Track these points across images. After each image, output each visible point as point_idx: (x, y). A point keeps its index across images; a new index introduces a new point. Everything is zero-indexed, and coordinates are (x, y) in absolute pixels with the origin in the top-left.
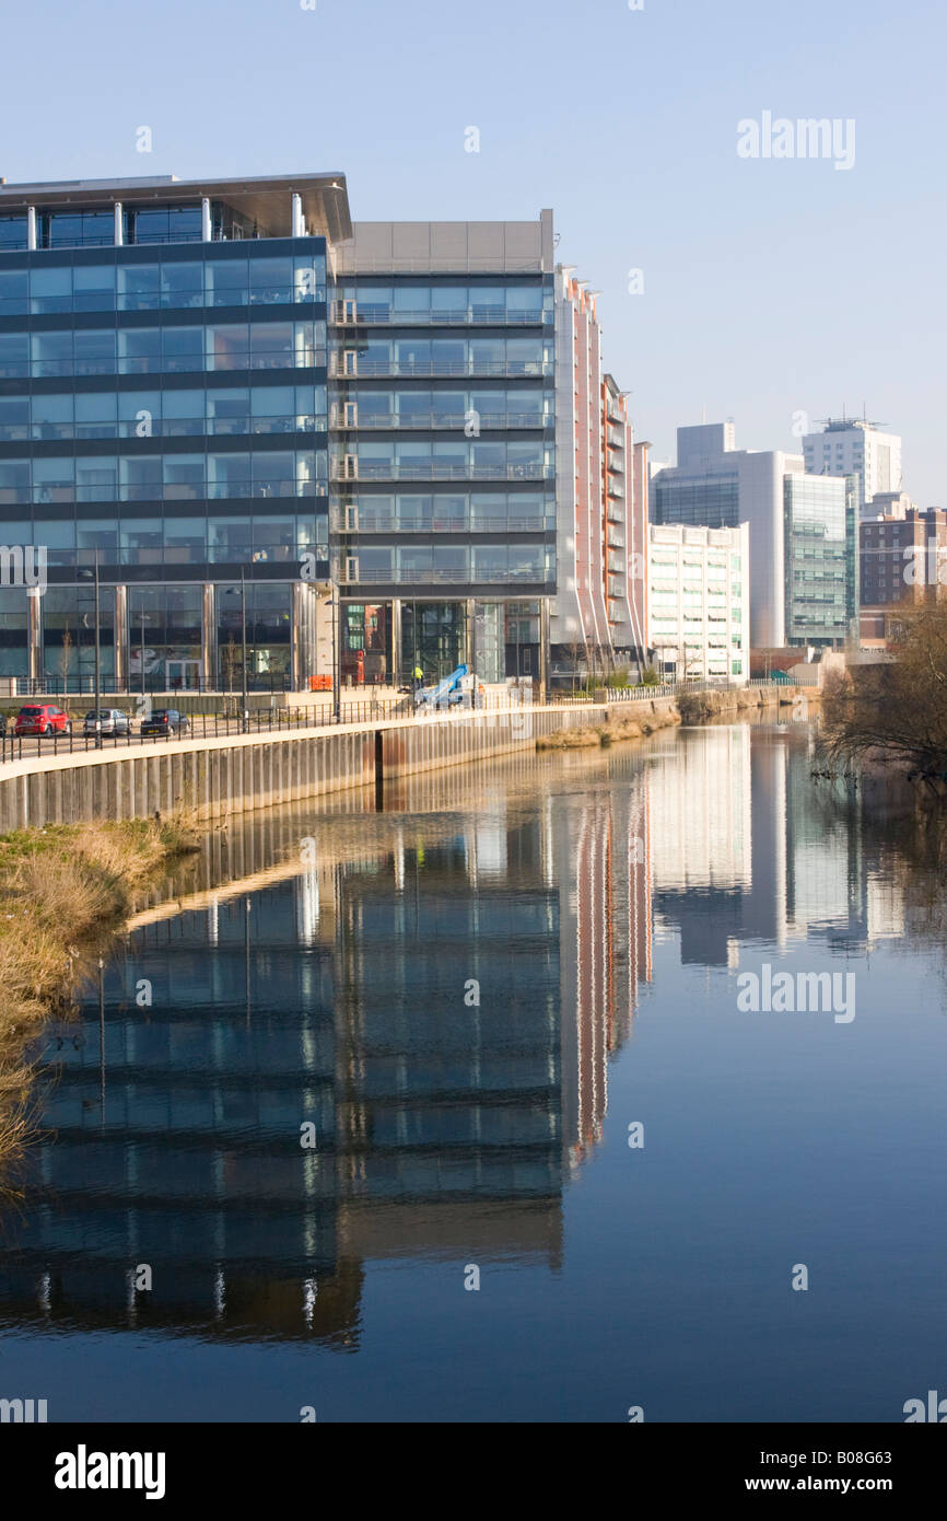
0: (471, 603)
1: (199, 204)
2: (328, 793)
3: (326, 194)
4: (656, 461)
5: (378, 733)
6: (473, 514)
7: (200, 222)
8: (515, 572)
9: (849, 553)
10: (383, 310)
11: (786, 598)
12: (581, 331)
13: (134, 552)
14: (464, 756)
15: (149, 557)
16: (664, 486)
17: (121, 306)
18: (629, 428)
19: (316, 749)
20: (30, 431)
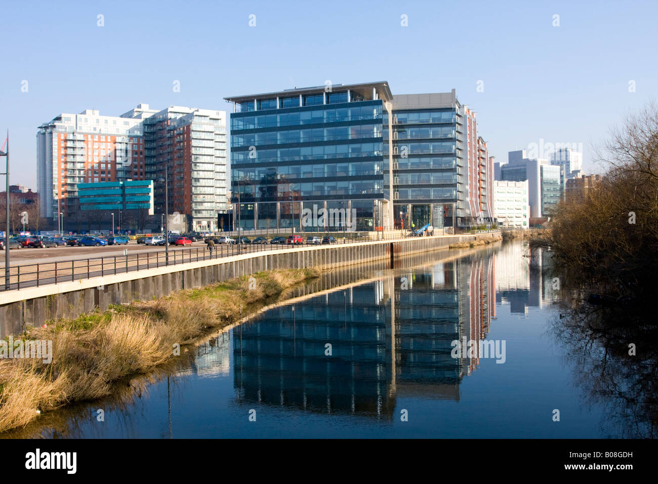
0: (432, 205)
1: (347, 92)
2: (373, 261)
3: (382, 88)
4: (501, 162)
5: (392, 244)
6: (432, 179)
7: (347, 97)
8: (445, 196)
9: (562, 188)
10: (405, 120)
11: (541, 203)
12: (470, 124)
13: (329, 191)
14: (423, 250)
15: (333, 193)
16: (504, 169)
17: (325, 121)
18: (487, 153)
19: (369, 248)
20: (300, 158)
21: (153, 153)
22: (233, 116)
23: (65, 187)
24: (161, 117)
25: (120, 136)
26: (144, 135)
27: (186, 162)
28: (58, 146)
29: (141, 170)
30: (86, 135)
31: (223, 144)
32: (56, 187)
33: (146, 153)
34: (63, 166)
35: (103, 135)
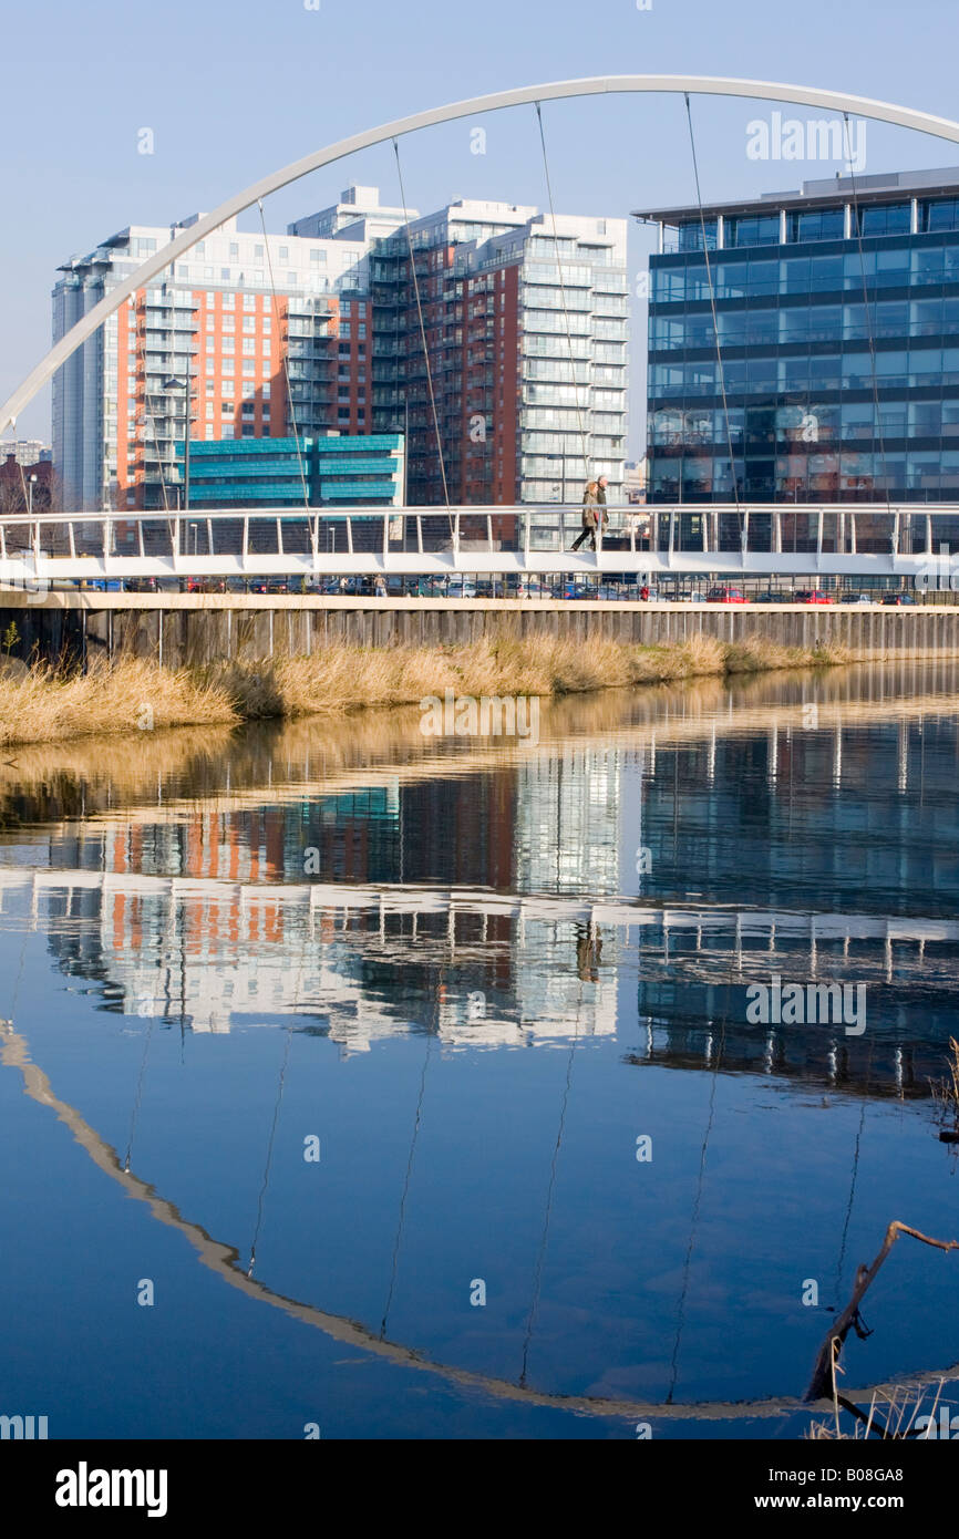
13: (917, 478)
15: (928, 483)
17: (914, 282)
20: (840, 382)
21: (398, 348)
22: (657, 262)
23: (138, 450)
24: (426, 236)
25: (301, 295)
26: (372, 293)
27: (502, 380)
28: (119, 327)
29: (361, 401)
30: (199, 292)
31: (618, 324)
32: (112, 451)
33: (377, 347)
34: (132, 387)
35: (250, 291)
